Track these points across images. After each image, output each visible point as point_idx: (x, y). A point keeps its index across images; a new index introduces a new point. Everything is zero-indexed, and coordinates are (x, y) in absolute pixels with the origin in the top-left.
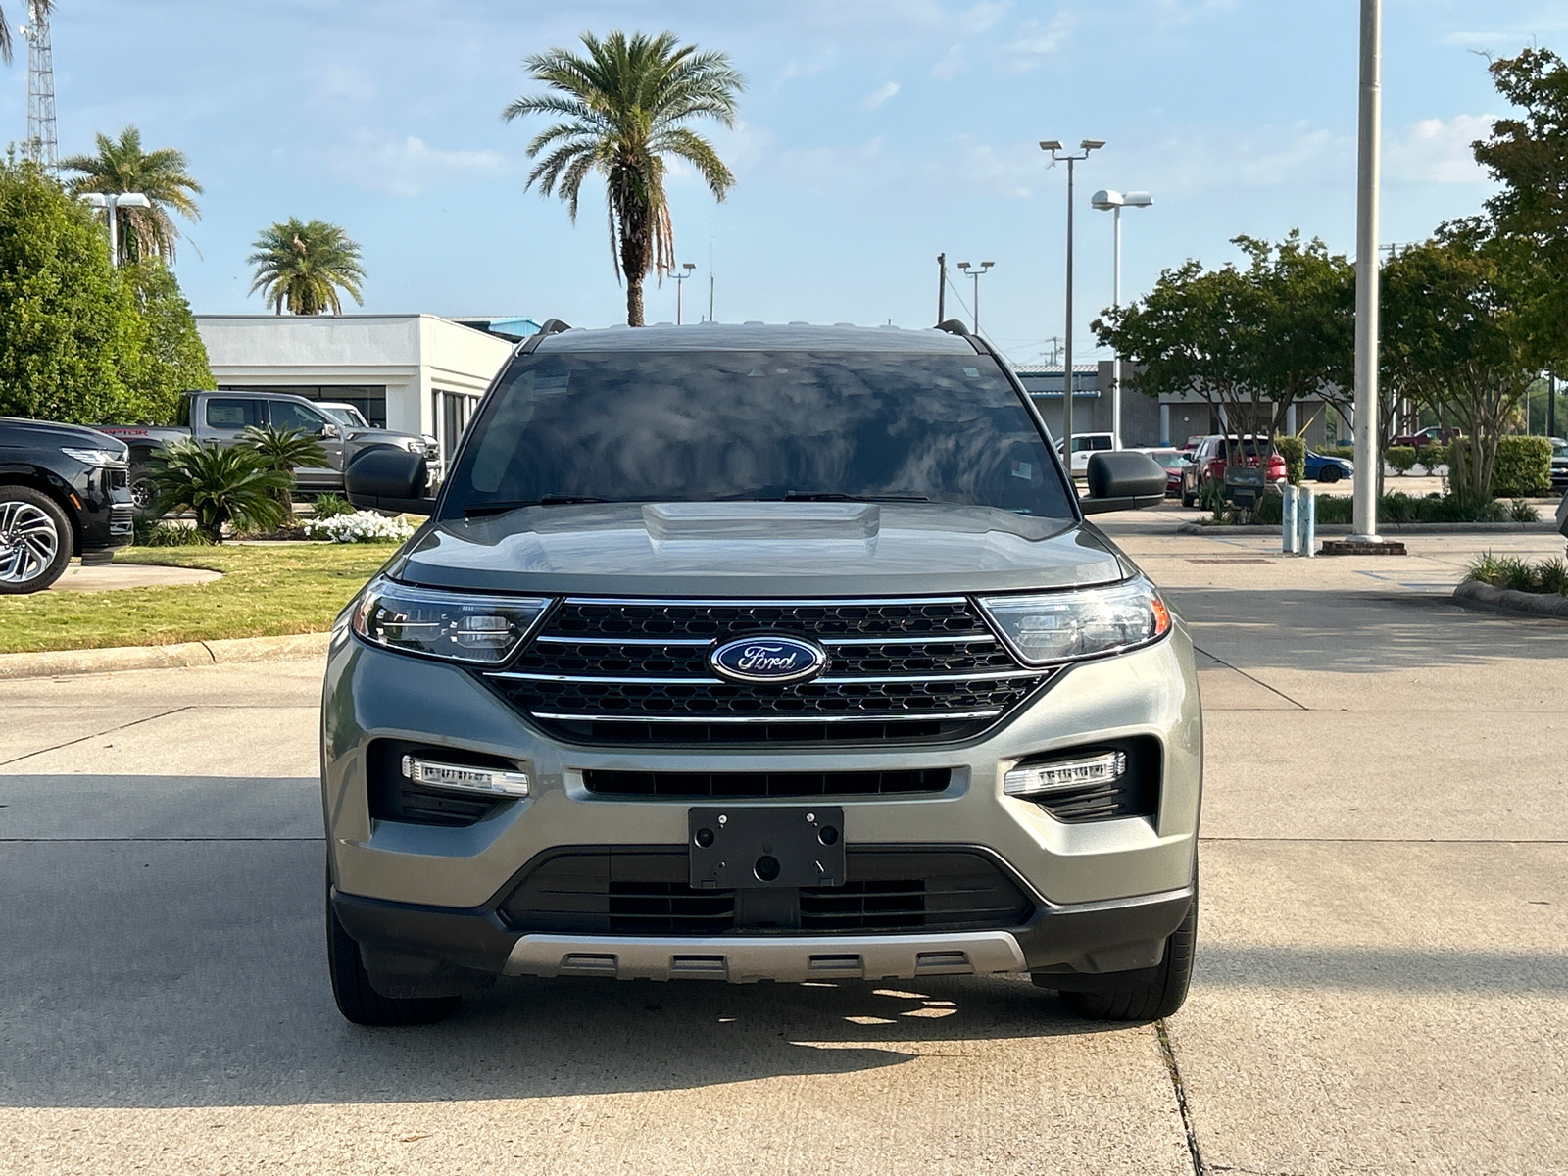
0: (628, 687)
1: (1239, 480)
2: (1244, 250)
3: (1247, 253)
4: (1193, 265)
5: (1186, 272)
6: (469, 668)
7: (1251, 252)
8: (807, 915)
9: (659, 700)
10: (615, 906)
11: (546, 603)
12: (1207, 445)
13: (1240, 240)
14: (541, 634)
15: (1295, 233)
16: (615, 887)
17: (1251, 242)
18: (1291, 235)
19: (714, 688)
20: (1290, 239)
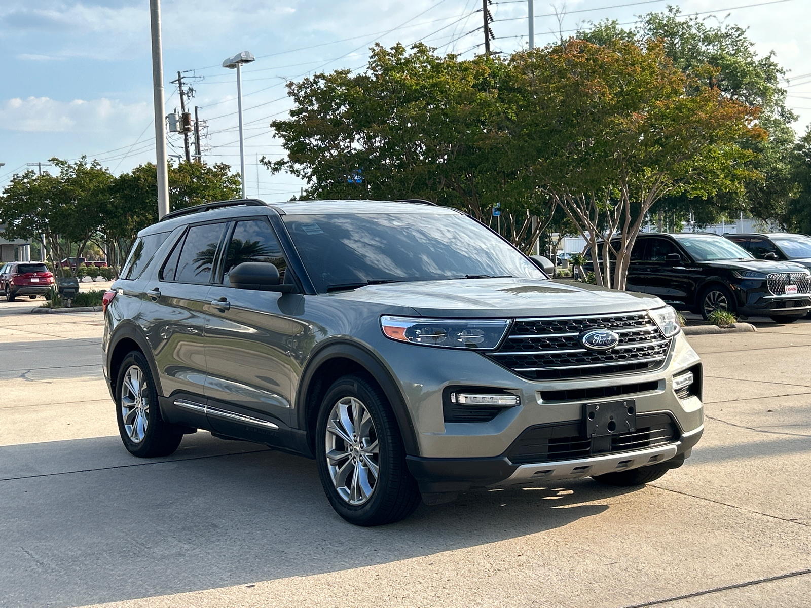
0: (536, 356)
1: (66, 285)
2: (56, 165)
3: (58, 166)
4: (31, 172)
5: (26, 176)
6: (480, 352)
7: (60, 167)
8: (614, 445)
9: (564, 359)
10: (551, 449)
11: (508, 321)
12: (8, 268)
13: (53, 160)
14: (510, 335)
15: (84, 157)
16: (551, 441)
17: (60, 161)
18: (82, 158)
19: (584, 353)
20: (81, 160)
